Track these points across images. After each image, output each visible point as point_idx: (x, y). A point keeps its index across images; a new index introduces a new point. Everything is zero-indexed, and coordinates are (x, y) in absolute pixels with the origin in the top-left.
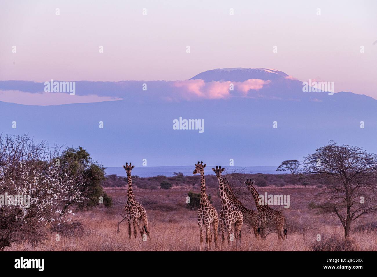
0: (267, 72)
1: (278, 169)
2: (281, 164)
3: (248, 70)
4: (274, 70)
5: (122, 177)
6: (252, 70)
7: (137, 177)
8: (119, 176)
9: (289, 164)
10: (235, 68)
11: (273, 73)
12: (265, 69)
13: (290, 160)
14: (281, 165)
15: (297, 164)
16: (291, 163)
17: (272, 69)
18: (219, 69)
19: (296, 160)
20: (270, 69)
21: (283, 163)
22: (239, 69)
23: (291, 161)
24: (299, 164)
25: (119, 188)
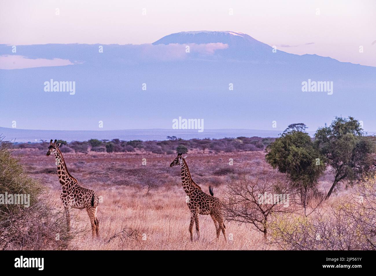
0: (232, 35)
1: (285, 132)
2: (288, 127)
3: (213, 32)
4: (239, 33)
5: (125, 141)
6: (217, 33)
7: (140, 141)
8: (121, 141)
9: (296, 127)
10: (200, 31)
11: (238, 36)
12: (230, 32)
13: (296, 123)
14: (288, 129)
15: (304, 128)
16: (297, 126)
17: (237, 32)
18: (184, 32)
19: (303, 123)
20: (235, 32)
21: (289, 126)
22: (204, 32)
23: (298, 124)
24: (305, 128)
25: (129, 153)
